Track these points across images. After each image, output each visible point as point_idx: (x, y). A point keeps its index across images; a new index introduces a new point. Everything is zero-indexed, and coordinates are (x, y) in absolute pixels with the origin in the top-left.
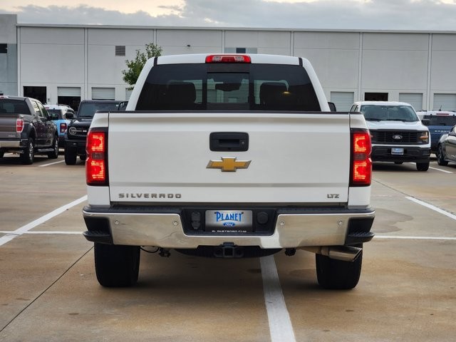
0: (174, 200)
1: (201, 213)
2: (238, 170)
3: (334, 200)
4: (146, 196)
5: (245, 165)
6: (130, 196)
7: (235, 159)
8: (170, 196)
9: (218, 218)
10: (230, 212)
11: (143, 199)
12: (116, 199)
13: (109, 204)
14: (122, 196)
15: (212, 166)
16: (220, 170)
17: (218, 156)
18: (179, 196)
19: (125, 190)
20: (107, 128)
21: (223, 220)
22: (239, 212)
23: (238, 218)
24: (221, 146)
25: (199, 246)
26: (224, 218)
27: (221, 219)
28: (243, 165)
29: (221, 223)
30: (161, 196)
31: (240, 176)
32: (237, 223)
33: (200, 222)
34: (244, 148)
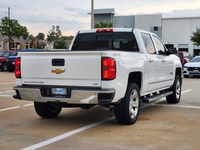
0: (42, 84)
1: (50, 89)
2: (61, 73)
3: (96, 86)
4: (33, 82)
5: (63, 71)
7: (60, 69)
8: (40, 83)
10: (59, 89)
11: (32, 84)
13: (21, 85)
14: (25, 82)
15: (53, 71)
16: (55, 73)
18: (43, 83)
19: (27, 80)
20: (20, 57)
22: (62, 89)
23: (62, 91)
24: (55, 64)
27: (56, 92)
29: (57, 93)
30: (37, 82)
31: (62, 75)
32: (62, 93)
33: (50, 92)
34: (63, 65)
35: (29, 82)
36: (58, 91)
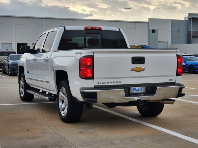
0: (118, 84)
1: (129, 88)
2: (141, 71)
3: (171, 81)
4: (108, 83)
6: (102, 83)
7: (140, 67)
8: (117, 82)
9: (134, 90)
10: (138, 88)
12: (96, 84)
13: (93, 87)
14: (99, 83)
15: (132, 70)
16: (135, 71)
17: (135, 66)
18: (120, 82)
19: (100, 81)
20: (93, 55)
21: (136, 91)
22: (141, 87)
23: (141, 90)
25: (130, 101)
26: (136, 90)
28: (143, 69)
29: (135, 92)
31: (142, 73)
32: (140, 91)
34: (143, 63)
35: (104, 83)
36: (137, 90)
